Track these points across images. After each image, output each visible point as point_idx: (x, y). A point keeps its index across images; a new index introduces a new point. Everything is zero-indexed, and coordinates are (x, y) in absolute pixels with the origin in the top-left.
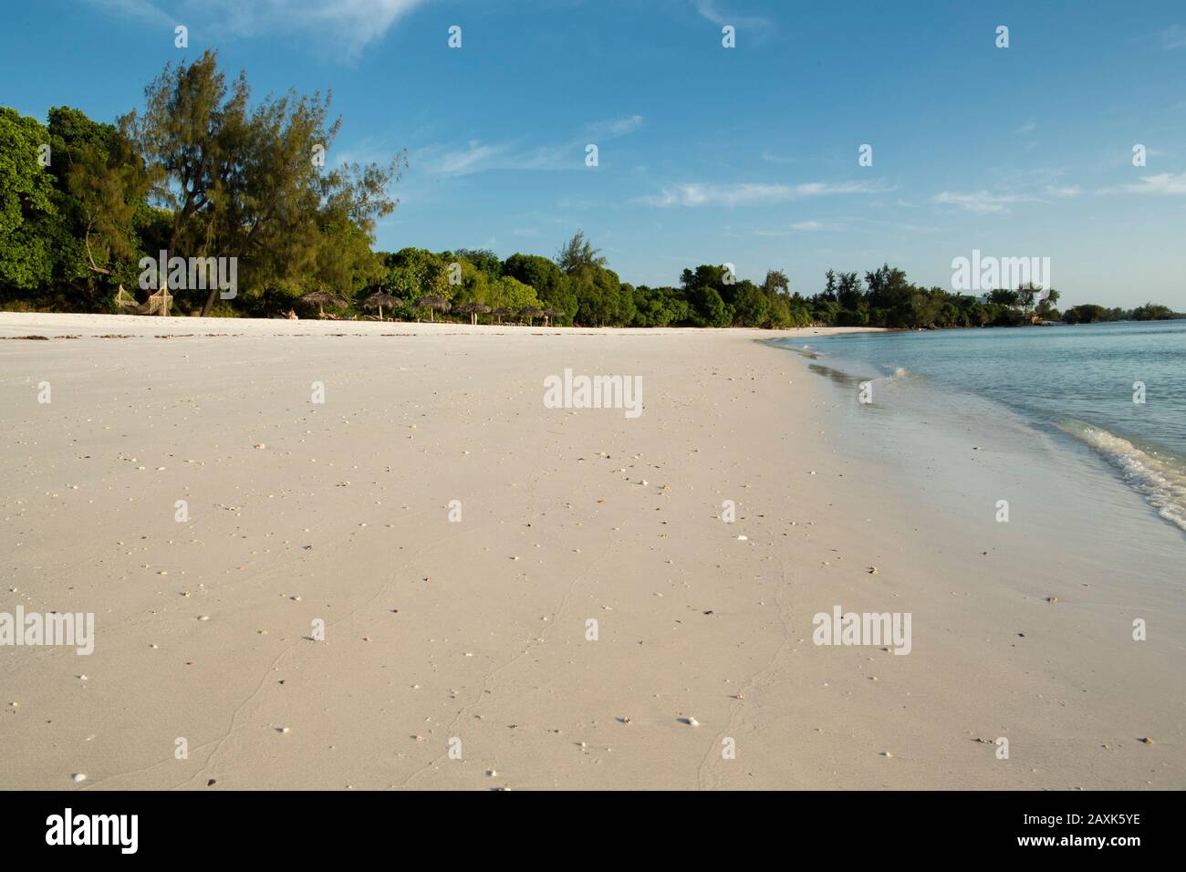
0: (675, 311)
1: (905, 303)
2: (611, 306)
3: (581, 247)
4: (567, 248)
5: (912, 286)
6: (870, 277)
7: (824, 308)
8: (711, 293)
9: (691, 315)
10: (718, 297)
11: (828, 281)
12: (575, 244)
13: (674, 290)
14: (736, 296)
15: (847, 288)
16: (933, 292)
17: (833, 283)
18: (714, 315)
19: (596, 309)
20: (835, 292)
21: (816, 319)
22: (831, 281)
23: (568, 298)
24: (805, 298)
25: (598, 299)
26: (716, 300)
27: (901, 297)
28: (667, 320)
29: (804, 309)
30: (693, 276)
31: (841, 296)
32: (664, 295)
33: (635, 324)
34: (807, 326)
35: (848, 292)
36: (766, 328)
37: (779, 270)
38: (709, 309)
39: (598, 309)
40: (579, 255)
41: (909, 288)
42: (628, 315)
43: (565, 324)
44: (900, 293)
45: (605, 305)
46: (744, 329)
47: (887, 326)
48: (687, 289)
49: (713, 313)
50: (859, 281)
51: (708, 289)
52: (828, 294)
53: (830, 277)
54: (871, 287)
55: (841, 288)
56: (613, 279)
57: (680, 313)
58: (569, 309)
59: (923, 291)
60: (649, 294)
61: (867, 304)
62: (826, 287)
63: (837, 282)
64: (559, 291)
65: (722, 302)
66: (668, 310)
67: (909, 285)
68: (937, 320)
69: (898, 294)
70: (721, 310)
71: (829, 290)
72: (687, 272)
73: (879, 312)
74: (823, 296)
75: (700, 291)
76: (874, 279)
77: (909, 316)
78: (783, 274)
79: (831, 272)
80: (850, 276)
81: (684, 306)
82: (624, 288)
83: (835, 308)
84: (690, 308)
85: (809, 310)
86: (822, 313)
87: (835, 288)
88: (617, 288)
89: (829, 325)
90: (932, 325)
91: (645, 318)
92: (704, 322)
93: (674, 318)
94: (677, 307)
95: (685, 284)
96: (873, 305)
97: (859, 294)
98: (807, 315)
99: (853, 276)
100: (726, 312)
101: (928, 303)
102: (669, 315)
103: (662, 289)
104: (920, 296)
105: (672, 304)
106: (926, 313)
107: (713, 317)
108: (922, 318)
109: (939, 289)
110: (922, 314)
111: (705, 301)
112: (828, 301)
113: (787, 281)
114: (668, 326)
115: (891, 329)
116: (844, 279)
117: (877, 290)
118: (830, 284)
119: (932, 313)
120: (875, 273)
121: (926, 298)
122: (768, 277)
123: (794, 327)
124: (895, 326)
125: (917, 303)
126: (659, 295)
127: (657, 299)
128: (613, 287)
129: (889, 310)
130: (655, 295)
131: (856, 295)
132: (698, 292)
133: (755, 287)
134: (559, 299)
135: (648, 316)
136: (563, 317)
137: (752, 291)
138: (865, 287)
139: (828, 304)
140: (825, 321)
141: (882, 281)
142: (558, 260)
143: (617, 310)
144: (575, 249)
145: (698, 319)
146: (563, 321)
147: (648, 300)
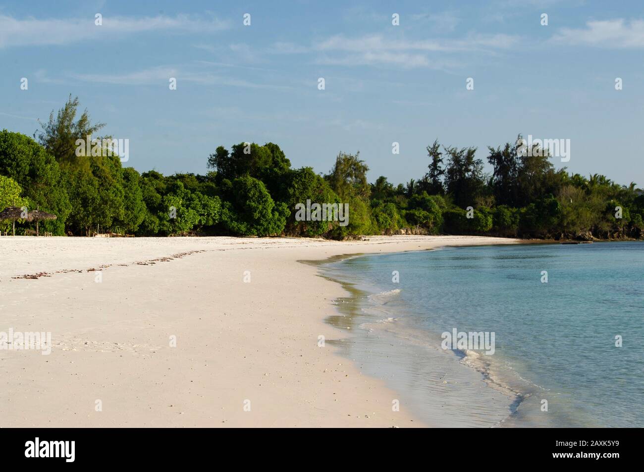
0: (202, 211)
1: (548, 201)
2: (113, 205)
3: (76, 120)
4: (55, 122)
5: (562, 172)
6: (496, 157)
7: (424, 205)
8: (255, 186)
9: (225, 218)
10: (265, 191)
11: (430, 160)
12: (66, 115)
13: (199, 178)
14: (291, 191)
15: (461, 172)
16: (592, 182)
17: (439, 164)
18: (259, 218)
19: (90, 209)
20: (442, 178)
21: (412, 222)
22: (436, 160)
23: (56, 194)
24: (395, 186)
25: (93, 193)
26: (261, 196)
27: (543, 190)
28: (190, 225)
29: (392, 206)
30: (230, 159)
31: (452, 184)
32: (186, 187)
33: (144, 231)
34: (397, 233)
35: (463, 180)
36: (334, 239)
37: (353, 155)
38: (252, 210)
39: (94, 209)
40: (73, 131)
41: (555, 176)
42: (136, 218)
43: (55, 233)
44: (543, 184)
45: (105, 202)
46: (303, 239)
47: (519, 236)
48: (217, 179)
49: (257, 215)
50: (479, 162)
51: (250, 180)
52: (430, 180)
53: (434, 153)
54: (497, 172)
55: (451, 171)
56: (113, 163)
57: (208, 215)
58: (60, 210)
59: (577, 181)
60: (163, 186)
61: (491, 199)
62: (428, 170)
63: (445, 162)
64: (46, 184)
65: (270, 200)
66: (191, 211)
67: (556, 171)
68: (596, 227)
69: (539, 185)
70: (270, 211)
71: (432, 175)
72: (221, 152)
73: (508, 213)
74: (423, 184)
75: (240, 183)
76: (502, 159)
77: (555, 220)
78: (359, 158)
79: (435, 147)
80: (465, 153)
81: (215, 204)
82: (128, 175)
83: (439, 205)
84: (223, 206)
85: (400, 208)
86: (420, 213)
87: (441, 172)
88: (119, 175)
89: (430, 233)
90: (589, 234)
91: (157, 221)
92: (243, 228)
93: (200, 221)
94: (205, 206)
95: (215, 169)
96: (499, 202)
97: (479, 182)
98: (397, 216)
99: (471, 153)
100: (277, 214)
101: (584, 199)
102: (193, 217)
103: (181, 177)
104: (572, 189)
105: (197, 201)
106: (579, 216)
107: (258, 222)
108: (574, 224)
109: (602, 178)
110: (572, 217)
111: (246, 197)
112: (430, 194)
113: (365, 169)
114: (190, 234)
115: (525, 241)
116: (456, 159)
117: (505, 176)
118: (434, 166)
119: (589, 216)
120: (502, 149)
121: (581, 193)
122: (338, 163)
123: (376, 234)
124: (533, 236)
125: (567, 200)
126: (178, 187)
127: (175, 193)
128: (114, 176)
129: (523, 210)
130: (172, 185)
131: (475, 182)
132: (235, 183)
133: (319, 179)
134: (45, 195)
135: (161, 219)
136: (52, 223)
137: (314, 184)
138: (487, 171)
139: (428, 197)
140: (425, 226)
141: (515, 164)
142: (41, 138)
143: (122, 211)
144: (66, 124)
145: (235, 224)
146: (52, 227)
147: (162, 194)
